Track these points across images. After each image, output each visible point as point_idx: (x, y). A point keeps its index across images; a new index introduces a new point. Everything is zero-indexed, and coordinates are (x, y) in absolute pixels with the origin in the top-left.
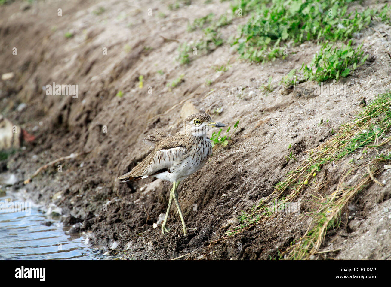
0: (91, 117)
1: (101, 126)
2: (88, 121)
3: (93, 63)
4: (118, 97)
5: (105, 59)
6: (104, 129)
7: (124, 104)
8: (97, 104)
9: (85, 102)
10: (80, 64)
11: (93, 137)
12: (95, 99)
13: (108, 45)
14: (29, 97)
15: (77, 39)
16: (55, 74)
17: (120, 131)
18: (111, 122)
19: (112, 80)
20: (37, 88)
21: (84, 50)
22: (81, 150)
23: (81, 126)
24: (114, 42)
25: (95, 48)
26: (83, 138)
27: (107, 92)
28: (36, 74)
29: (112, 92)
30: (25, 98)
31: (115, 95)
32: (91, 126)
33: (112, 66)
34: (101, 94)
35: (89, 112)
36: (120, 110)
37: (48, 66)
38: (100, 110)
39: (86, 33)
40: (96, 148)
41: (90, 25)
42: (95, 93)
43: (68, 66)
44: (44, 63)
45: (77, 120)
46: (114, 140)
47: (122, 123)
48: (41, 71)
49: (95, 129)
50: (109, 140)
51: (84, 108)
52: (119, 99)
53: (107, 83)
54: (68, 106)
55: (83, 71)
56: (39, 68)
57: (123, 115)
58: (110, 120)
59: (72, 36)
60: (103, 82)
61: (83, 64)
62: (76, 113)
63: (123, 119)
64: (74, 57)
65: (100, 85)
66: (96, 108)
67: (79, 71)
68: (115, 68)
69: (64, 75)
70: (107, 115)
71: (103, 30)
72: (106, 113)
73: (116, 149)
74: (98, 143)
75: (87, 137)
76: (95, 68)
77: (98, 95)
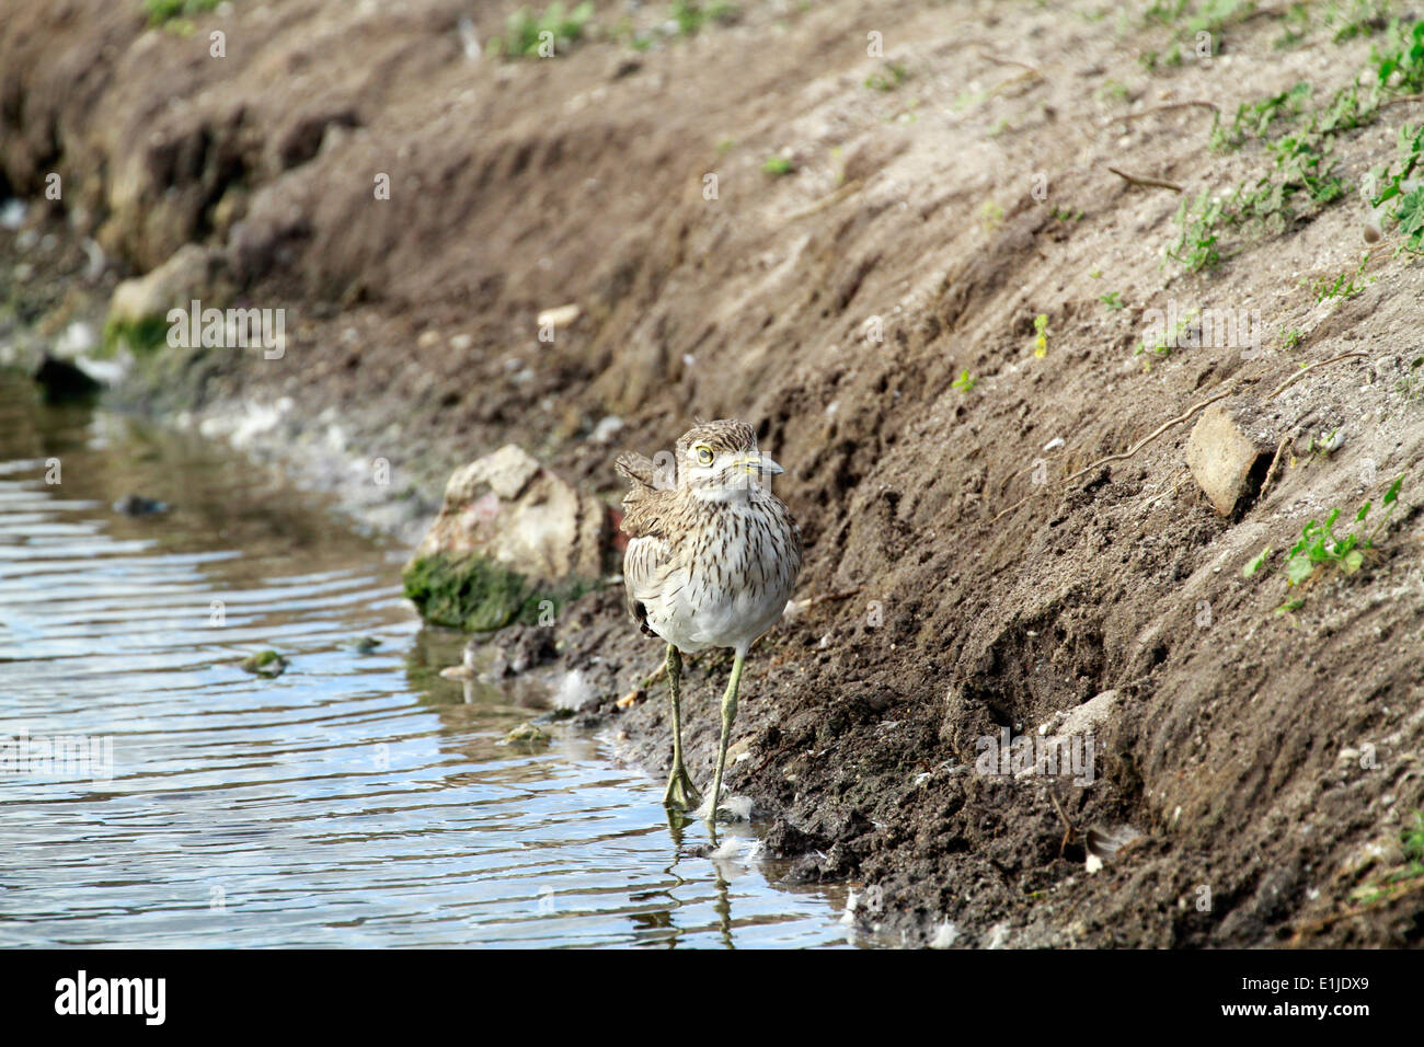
0: (858, 465)
1: (893, 499)
2: (847, 480)
3: (866, 268)
4: (957, 394)
5: (910, 252)
6: (904, 508)
7: (977, 418)
8: (881, 419)
9: (838, 409)
10: (817, 272)
11: (867, 537)
12: (873, 400)
13: (919, 201)
14: (633, 392)
15: (807, 180)
16: (727, 310)
17: (965, 514)
18: (931, 484)
19: (934, 330)
20: (664, 357)
21: (833, 222)
22: (824, 585)
23: (823, 498)
24: (940, 193)
25: (874, 212)
26: (828, 541)
27: (917, 373)
28: (658, 310)
29: (936, 371)
30: (620, 396)
31: (945, 384)
32: (858, 498)
33: (937, 277)
34: (894, 381)
35: (850, 447)
36: (962, 439)
37: (704, 279)
38: (892, 440)
39: (840, 156)
40: (875, 579)
41: (854, 132)
42: (876, 377)
43: (773, 279)
44: (688, 268)
45: (808, 475)
46: (942, 549)
47: (971, 485)
48: (677, 298)
49: (873, 510)
50: (923, 549)
51: (833, 431)
52: (962, 400)
53: (915, 340)
54: (775, 426)
55: (828, 298)
56: (672, 286)
57: (974, 456)
58: (926, 477)
59: (791, 171)
60: (901, 337)
61: (828, 275)
62: (805, 452)
63: (976, 472)
64: (799, 244)
65: (891, 349)
66: (876, 431)
67: (815, 297)
68: (946, 285)
69: (761, 312)
70: (916, 459)
71: (902, 150)
72: (911, 449)
73: (948, 582)
74: (882, 560)
75: (842, 539)
76: (872, 284)
77: (882, 386)
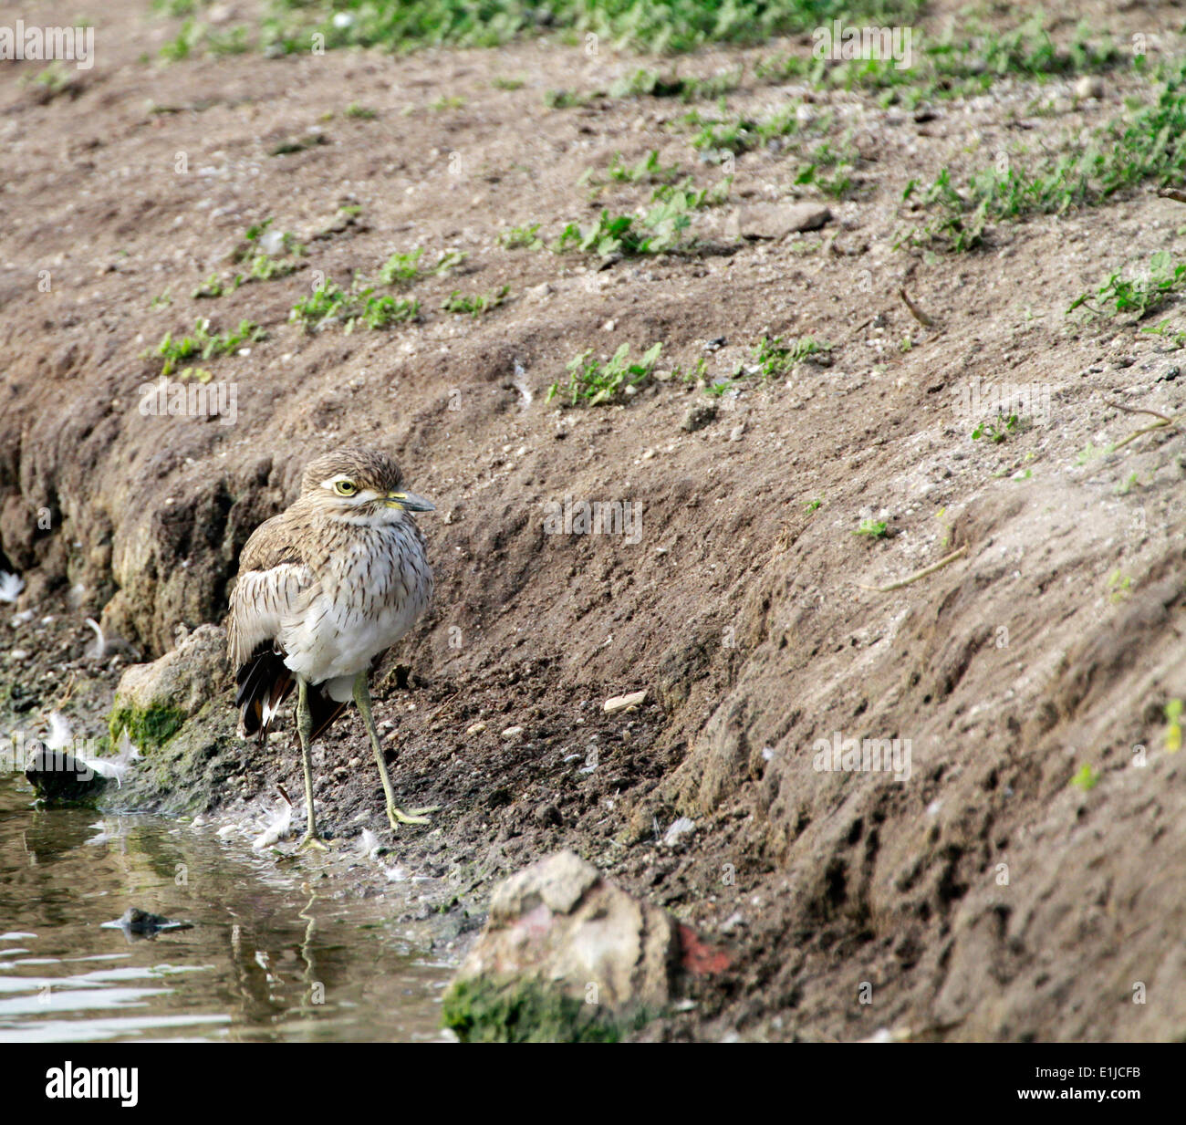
0: (964, 874)
1: (1003, 913)
2: (951, 891)
3: (975, 646)
4: (1078, 791)
5: (1025, 628)
6: (1016, 924)
7: (1099, 821)
8: (990, 820)
9: (941, 809)
10: (917, 651)
11: (973, 957)
12: (980, 798)
13: (1033, 568)
14: (708, 790)
15: (907, 545)
16: (815, 694)
17: (1086, 931)
18: (1046, 896)
19: (1051, 717)
20: (743, 748)
21: (936, 594)
22: (924, 1013)
23: (924, 912)
24: (1059, 560)
25: (983, 582)
26: (929, 962)
27: (1032, 767)
28: (735, 696)
29: (1053, 766)
30: (693, 796)
31: (1062, 781)
32: (963, 912)
33: (1055, 656)
34: (1005, 777)
35: (955, 853)
36: (1083, 844)
37: (789, 659)
38: (1003, 845)
39: (943, 518)
40: (983, 1005)
41: (963, 489)
42: (983, 772)
43: (868, 658)
44: (770, 646)
45: (906, 885)
46: (1060, 972)
47: (1094, 898)
48: (757, 682)
49: (982, 927)
50: (1038, 971)
51: (936, 834)
52: (1082, 798)
53: (1029, 730)
54: (868, 828)
55: (930, 682)
56: (752, 667)
57: (1096, 864)
58: (1042, 887)
59: (887, 536)
60: (1014, 725)
61: (933, 651)
62: (903, 858)
63: (1098, 882)
64: (895, 620)
65: (1002, 738)
66: (984, 835)
67: (916, 680)
68: (1065, 666)
69: (853, 697)
70: (1029, 867)
71: (1014, 511)
72: (1024, 856)
73: (1067, 1009)
74: (991, 984)
75: (945, 959)
76: (980, 665)
77: (991, 782)
